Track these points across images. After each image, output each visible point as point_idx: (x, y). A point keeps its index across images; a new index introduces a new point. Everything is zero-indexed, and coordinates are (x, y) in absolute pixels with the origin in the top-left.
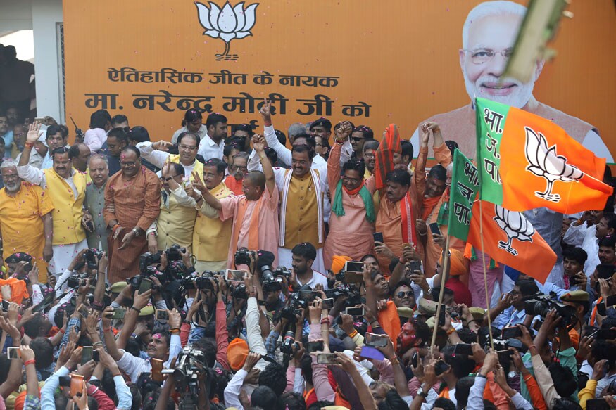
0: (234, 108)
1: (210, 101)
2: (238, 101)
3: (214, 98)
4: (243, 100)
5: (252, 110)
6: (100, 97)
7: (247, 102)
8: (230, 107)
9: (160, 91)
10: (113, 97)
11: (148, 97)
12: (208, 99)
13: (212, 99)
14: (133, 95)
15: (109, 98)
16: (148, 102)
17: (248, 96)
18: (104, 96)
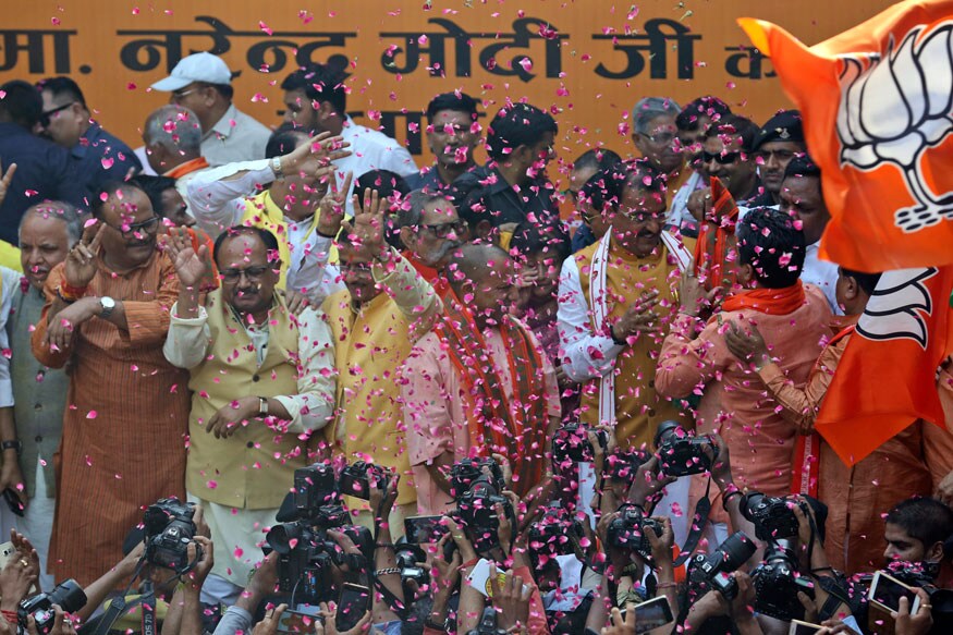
0: (412, 65)
1: (342, 44)
2: (423, 41)
3: (353, 35)
4: (437, 42)
5: (463, 68)
6: (22, 40)
7: (450, 45)
8: (400, 61)
9: (199, 19)
10: (62, 38)
11: (163, 38)
12: (338, 39)
13: (348, 41)
14: (121, 33)
15: (48, 43)
16: (163, 51)
17: (453, 29)
18: (36, 37)
